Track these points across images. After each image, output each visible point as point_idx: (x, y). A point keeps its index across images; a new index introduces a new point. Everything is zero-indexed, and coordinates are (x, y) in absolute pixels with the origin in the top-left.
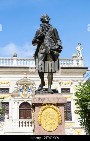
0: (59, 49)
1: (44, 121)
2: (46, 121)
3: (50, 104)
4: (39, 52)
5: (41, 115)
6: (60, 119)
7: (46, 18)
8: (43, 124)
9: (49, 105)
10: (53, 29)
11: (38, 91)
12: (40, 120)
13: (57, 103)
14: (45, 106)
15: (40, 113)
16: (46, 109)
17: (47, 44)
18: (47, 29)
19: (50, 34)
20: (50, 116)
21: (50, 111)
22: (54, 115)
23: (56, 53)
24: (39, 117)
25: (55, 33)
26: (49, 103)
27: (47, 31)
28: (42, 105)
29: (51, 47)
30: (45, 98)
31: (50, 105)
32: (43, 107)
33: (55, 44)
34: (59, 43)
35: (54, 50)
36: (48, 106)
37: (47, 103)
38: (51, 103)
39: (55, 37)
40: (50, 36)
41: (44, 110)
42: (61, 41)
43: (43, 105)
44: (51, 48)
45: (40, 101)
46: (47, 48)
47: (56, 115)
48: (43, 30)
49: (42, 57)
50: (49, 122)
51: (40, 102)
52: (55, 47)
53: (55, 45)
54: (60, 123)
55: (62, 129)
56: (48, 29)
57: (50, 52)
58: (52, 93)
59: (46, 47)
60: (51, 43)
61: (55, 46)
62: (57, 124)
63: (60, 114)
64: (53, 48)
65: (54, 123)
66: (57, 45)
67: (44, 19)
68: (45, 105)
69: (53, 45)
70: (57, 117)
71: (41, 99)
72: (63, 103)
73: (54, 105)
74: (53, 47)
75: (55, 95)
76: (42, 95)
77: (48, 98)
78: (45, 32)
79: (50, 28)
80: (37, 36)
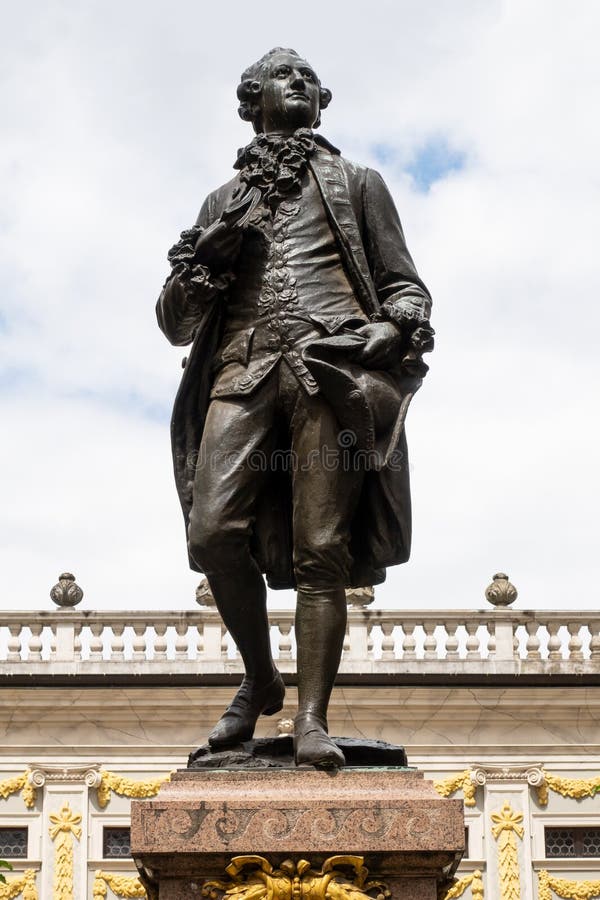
3: (303, 863)
4: (220, 388)
7: (282, 84)
9: (290, 875)
10: (354, 181)
13: (375, 858)
14: (253, 888)
17: (282, 305)
18: (285, 173)
19: (318, 221)
26: (295, 857)
27: (290, 190)
29: (324, 333)
31: (306, 875)
34: (403, 305)
36: (283, 884)
38: (317, 863)
40: (319, 235)
42: (424, 291)
43: (231, 872)
44: (323, 341)
45: (202, 834)
46: (285, 343)
49: (243, 430)
51: (208, 842)
53: (361, 316)
57: (311, 387)
58: (328, 765)
59: (275, 338)
60: (320, 298)
64: (345, 340)
66: (385, 317)
68: (250, 872)
69: (345, 318)
71: (217, 815)
72: (426, 854)
73: (343, 872)
74: (340, 332)
75: (356, 787)
76: (231, 779)
77: (283, 809)
78: (272, 204)
79: (322, 169)
80: (190, 237)
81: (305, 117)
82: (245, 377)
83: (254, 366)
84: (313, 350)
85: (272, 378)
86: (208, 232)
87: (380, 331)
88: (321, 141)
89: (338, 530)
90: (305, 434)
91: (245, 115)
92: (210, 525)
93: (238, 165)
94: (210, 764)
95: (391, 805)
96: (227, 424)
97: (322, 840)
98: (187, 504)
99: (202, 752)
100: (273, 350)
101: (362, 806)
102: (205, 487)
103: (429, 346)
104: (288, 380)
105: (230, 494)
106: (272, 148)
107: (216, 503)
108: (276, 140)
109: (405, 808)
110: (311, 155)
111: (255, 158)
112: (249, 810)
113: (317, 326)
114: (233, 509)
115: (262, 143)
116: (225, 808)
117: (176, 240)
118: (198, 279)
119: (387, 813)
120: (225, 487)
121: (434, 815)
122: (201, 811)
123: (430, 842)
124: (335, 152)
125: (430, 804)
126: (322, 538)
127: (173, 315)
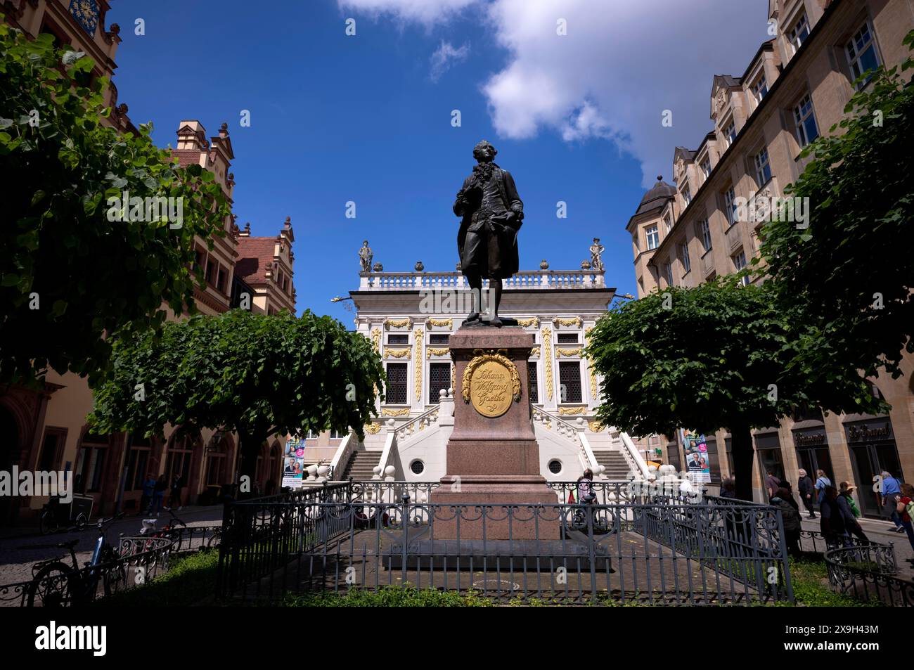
0: (516, 222)
1: (478, 392)
2: (481, 392)
3: (492, 351)
4: (470, 229)
5: (470, 377)
6: (516, 387)
7: (485, 150)
8: (475, 400)
9: (489, 354)
10: (503, 175)
11: (468, 323)
12: (467, 390)
13: (510, 350)
14: (480, 358)
15: (466, 372)
16: (483, 362)
17: (485, 208)
18: (486, 174)
19: (494, 186)
20: (492, 380)
21: (491, 366)
22: (501, 378)
23: (509, 230)
24: (465, 383)
25: (508, 182)
26: (490, 349)
27: (487, 178)
28: (474, 356)
29: (496, 215)
30: (480, 337)
31: (493, 354)
32: (476, 359)
33: (507, 208)
34: (516, 207)
35: (504, 222)
36: (487, 356)
37: (486, 351)
38: (496, 351)
39: (507, 191)
40: (495, 190)
41: (477, 365)
42: (521, 203)
43: (474, 353)
44: (496, 217)
45: (467, 344)
46: (486, 217)
47: (508, 378)
48: (478, 177)
49: (475, 240)
50: (490, 395)
51: (469, 346)
52: (507, 215)
53: (506, 210)
54: (516, 397)
55: (521, 412)
56: (491, 174)
57: (493, 229)
58: (499, 326)
59: (483, 216)
60: (494, 207)
61: (506, 212)
62: (508, 399)
63: (515, 377)
64: (501, 217)
65: (502, 396)
66: (511, 210)
67: (482, 153)
68: (479, 353)
69: (501, 211)
70: (509, 382)
71: (470, 339)
72: (523, 348)
73: (502, 353)
74: (500, 214)
75: (505, 331)
76: (474, 329)
77: (487, 337)
78: (483, 182)
79: (495, 173)
80: (462, 191)
81: (490, 158)
82: (477, 226)
83: (478, 223)
84: (493, 220)
85: (483, 226)
86: (466, 189)
87: (510, 214)
88: (495, 165)
89: (500, 265)
90: (492, 240)
91: (475, 157)
92: (467, 264)
93: (474, 171)
94: (469, 325)
95: (514, 336)
96: (471, 238)
97: (497, 345)
98: (462, 258)
99: (465, 321)
100: (483, 219)
101: (507, 336)
102: (466, 254)
103: (523, 218)
104: (487, 227)
105: (472, 257)
106: (483, 167)
107: (468, 258)
108: (483, 165)
109: (518, 337)
110: (493, 169)
111: (478, 170)
112: (478, 337)
113: (494, 213)
114: (473, 260)
115: (480, 166)
116: (472, 337)
117: (459, 192)
118: (464, 202)
119: (513, 338)
120: (471, 254)
121: (525, 338)
122: (467, 337)
123: (524, 345)
124: (498, 167)
125: (524, 336)
126: (496, 267)
127: (458, 210)
